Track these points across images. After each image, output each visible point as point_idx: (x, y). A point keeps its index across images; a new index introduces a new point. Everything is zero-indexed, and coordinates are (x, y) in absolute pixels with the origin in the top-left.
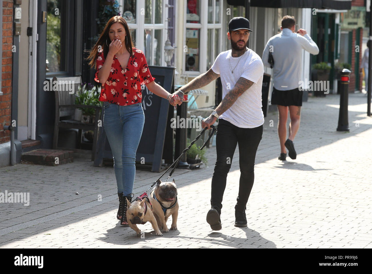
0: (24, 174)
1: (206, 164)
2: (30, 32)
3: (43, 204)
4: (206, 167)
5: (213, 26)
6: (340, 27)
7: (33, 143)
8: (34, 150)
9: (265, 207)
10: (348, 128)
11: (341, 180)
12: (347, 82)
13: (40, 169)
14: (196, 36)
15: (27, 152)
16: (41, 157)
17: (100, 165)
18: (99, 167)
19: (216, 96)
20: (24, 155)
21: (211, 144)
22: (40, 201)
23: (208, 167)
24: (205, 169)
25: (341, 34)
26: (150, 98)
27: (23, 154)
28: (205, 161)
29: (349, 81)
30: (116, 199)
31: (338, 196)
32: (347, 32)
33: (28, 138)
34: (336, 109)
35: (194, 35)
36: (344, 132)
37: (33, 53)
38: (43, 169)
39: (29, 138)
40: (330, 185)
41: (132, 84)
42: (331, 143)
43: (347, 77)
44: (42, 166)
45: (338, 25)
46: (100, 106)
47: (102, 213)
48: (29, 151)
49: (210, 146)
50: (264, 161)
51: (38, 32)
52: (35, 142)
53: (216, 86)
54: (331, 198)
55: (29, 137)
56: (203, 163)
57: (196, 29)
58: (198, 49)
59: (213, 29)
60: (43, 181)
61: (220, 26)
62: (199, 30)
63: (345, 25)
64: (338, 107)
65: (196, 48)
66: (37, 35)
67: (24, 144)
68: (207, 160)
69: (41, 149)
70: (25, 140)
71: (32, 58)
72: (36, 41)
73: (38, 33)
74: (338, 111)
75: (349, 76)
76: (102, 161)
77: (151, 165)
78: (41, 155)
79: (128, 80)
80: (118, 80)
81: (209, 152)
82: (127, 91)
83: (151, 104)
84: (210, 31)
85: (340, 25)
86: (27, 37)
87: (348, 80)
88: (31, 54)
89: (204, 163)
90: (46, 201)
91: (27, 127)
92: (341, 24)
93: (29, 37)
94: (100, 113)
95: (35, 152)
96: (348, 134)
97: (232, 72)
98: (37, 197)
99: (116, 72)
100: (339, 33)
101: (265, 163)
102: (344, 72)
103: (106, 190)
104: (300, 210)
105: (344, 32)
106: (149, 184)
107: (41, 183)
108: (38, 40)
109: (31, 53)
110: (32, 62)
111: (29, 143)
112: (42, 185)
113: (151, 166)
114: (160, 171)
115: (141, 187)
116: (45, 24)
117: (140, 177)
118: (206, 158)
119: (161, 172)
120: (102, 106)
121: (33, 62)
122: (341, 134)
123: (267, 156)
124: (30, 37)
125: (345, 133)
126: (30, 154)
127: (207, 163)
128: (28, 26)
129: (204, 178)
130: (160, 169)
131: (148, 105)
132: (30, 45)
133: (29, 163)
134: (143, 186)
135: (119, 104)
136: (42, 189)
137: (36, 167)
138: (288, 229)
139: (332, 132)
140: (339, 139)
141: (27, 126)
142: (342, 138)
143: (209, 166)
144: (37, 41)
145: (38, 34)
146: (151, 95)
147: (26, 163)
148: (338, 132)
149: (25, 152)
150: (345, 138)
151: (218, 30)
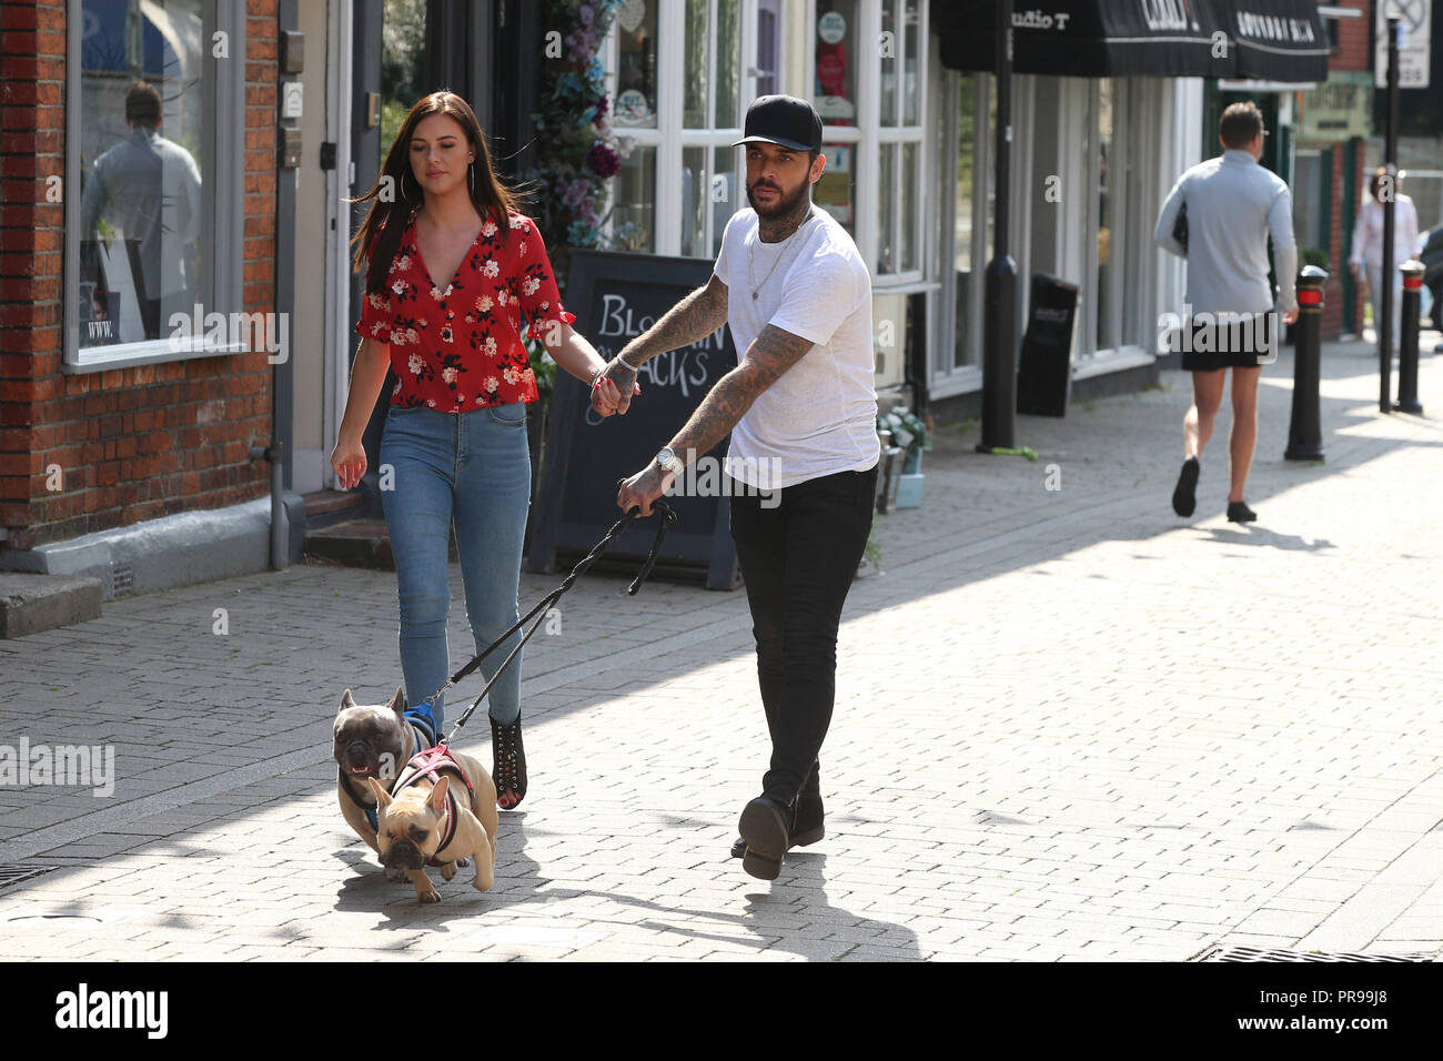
0: (312, 596)
1: (876, 566)
2: (328, 157)
3: (372, 689)
4: (877, 573)
5: (899, 134)
6: (1292, 137)
7: (339, 500)
8: (343, 520)
9: (1062, 698)
10: (1320, 449)
11: (1299, 612)
12: (1316, 306)
13: (363, 579)
14: (845, 167)
15: (321, 528)
16: (366, 544)
17: (547, 569)
18: (544, 574)
19: (906, 352)
20: (313, 539)
21: (894, 501)
22: (363, 680)
23: (882, 573)
24: (873, 580)
25: (1298, 159)
26: (702, 358)
27: (310, 534)
28: (875, 556)
29: (1322, 305)
30: (596, 673)
31: (1288, 661)
32: (1316, 153)
33: (324, 487)
34: (1282, 390)
35: (838, 162)
36: (1308, 462)
37: (339, 224)
38: (370, 582)
39: (328, 484)
40: (1265, 629)
41: (474, 335)
42: (1268, 496)
43: (1317, 290)
44: (369, 572)
45: (1286, 130)
46: (545, 384)
47: (555, 717)
48: (329, 524)
49: (890, 508)
50: (1058, 554)
51: (355, 157)
52: (346, 497)
53: (907, 322)
54: (1266, 667)
55: (326, 482)
56: (868, 563)
57: (844, 145)
58: (849, 207)
59: (896, 144)
60: (372, 619)
61: (918, 134)
62: (853, 148)
63: (1309, 130)
64: (1288, 384)
65: (845, 204)
66: (350, 166)
67: (313, 504)
68: (882, 551)
69: (364, 521)
70: (317, 493)
71: (336, 237)
72: (347, 185)
73: (352, 160)
74: (1289, 399)
75: (1321, 288)
76: (552, 559)
77: (706, 567)
78: (363, 538)
79: (458, 323)
80: (424, 323)
81: (887, 527)
82: (456, 362)
83: (704, 379)
84: (887, 150)
85: (1293, 131)
86: (319, 173)
87: (1320, 300)
88: (334, 226)
89: (870, 560)
90: (382, 681)
91: (320, 453)
92: (1297, 127)
93: (326, 173)
94: (546, 406)
95: (344, 528)
96: (1318, 467)
97: (755, 296)
98: (352, 667)
99: (412, 296)
100: (1292, 154)
101: (1060, 559)
102: (1307, 277)
103: (564, 645)
104: (1171, 706)
105: (1305, 152)
106: (698, 628)
107: (367, 626)
108: (353, 181)
109: (334, 222)
110: (336, 250)
111: (327, 502)
112: (369, 631)
113: (704, 571)
114: (732, 587)
115: (673, 636)
116: (377, 132)
117: (670, 604)
118: (878, 546)
119: (737, 589)
120: (551, 385)
121: (339, 248)
122: (1298, 470)
123: (1069, 539)
124: (330, 172)
125: (1311, 465)
126: (330, 536)
127: (878, 562)
128: (323, 140)
129: (870, 607)
130: (733, 579)
131: (694, 381)
132: (330, 197)
133: (329, 564)
134: (681, 632)
135: (432, 404)
136: (367, 641)
137: (348, 573)
138: (1133, 764)
139: (1269, 464)
140: (1291, 485)
141: (323, 448)
142: (1303, 482)
143: (885, 570)
144: (351, 187)
145: (353, 165)
146: (703, 349)
147: (320, 562)
148: (1290, 463)
149: (315, 528)
150: (1310, 480)
151: (911, 148)
